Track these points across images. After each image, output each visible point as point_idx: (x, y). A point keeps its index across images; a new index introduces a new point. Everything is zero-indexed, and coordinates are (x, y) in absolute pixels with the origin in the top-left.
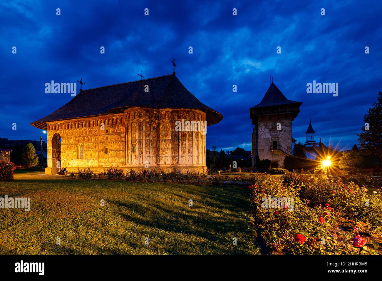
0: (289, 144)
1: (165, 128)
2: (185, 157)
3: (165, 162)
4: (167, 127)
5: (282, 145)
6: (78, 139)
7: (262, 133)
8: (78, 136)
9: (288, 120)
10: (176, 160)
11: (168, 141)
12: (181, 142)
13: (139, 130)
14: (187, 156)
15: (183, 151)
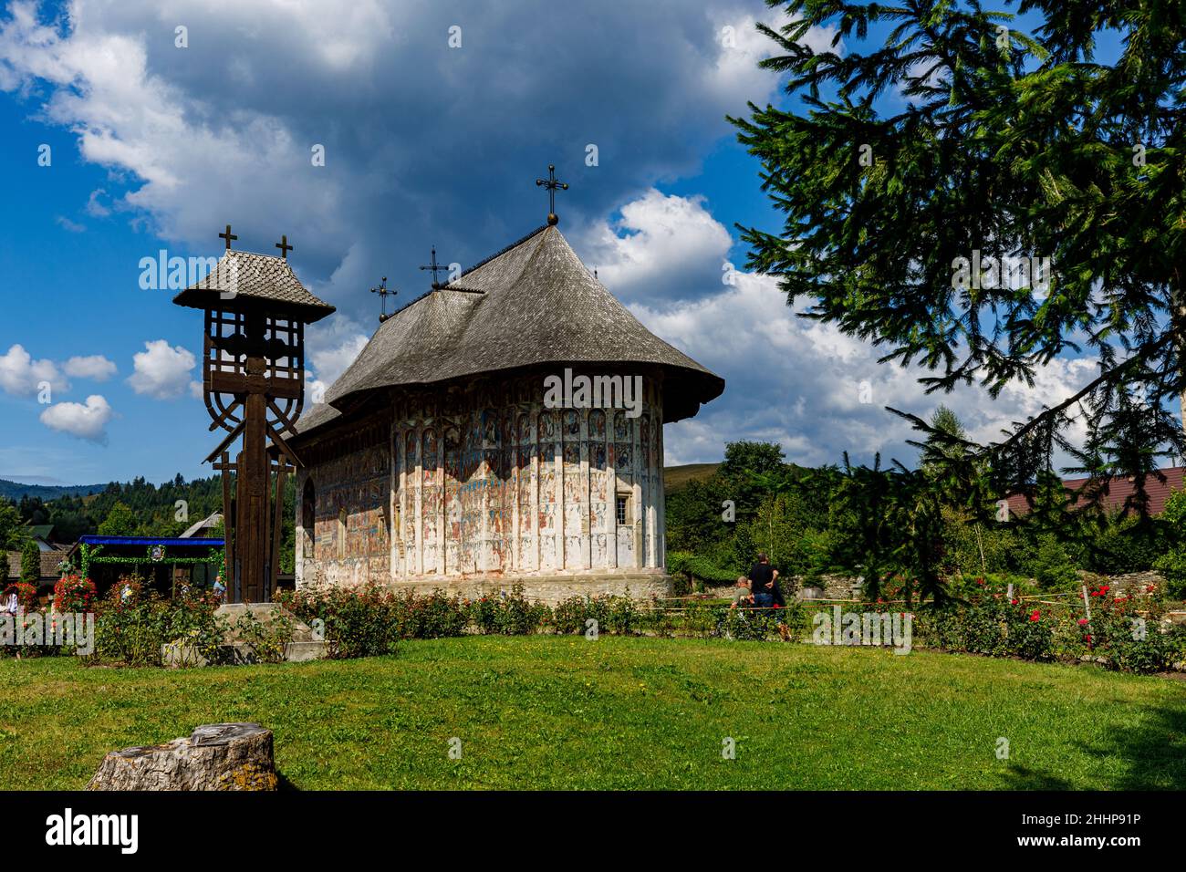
1: (473, 442)
2: (531, 542)
3: (475, 564)
11: (479, 487)
12: (519, 486)
13: (406, 458)
14: (535, 539)
15: (525, 519)
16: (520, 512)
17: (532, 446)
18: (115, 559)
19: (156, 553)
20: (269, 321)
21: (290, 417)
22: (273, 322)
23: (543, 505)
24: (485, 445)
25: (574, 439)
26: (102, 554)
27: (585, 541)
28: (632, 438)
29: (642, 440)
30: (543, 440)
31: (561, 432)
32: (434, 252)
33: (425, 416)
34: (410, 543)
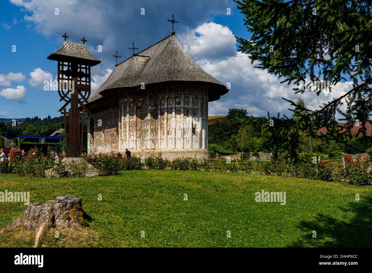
2: (164, 139)
3: (146, 147)
12: (161, 121)
13: (124, 112)
14: (166, 139)
15: (162, 132)
16: (161, 130)
17: (165, 108)
18: (29, 143)
19: (42, 141)
20: (79, 66)
21: (86, 97)
22: (80, 66)
23: (168, 128)
24: (150, 108)
25: (179, 106)
26: (24, 141)
27: (182, 140)
28: (198, 106)
29: (201, 107)
30: (169, 107)
31: (175, 104)
32: (133, 43)
33: (130, 98)
34: (125, 139)
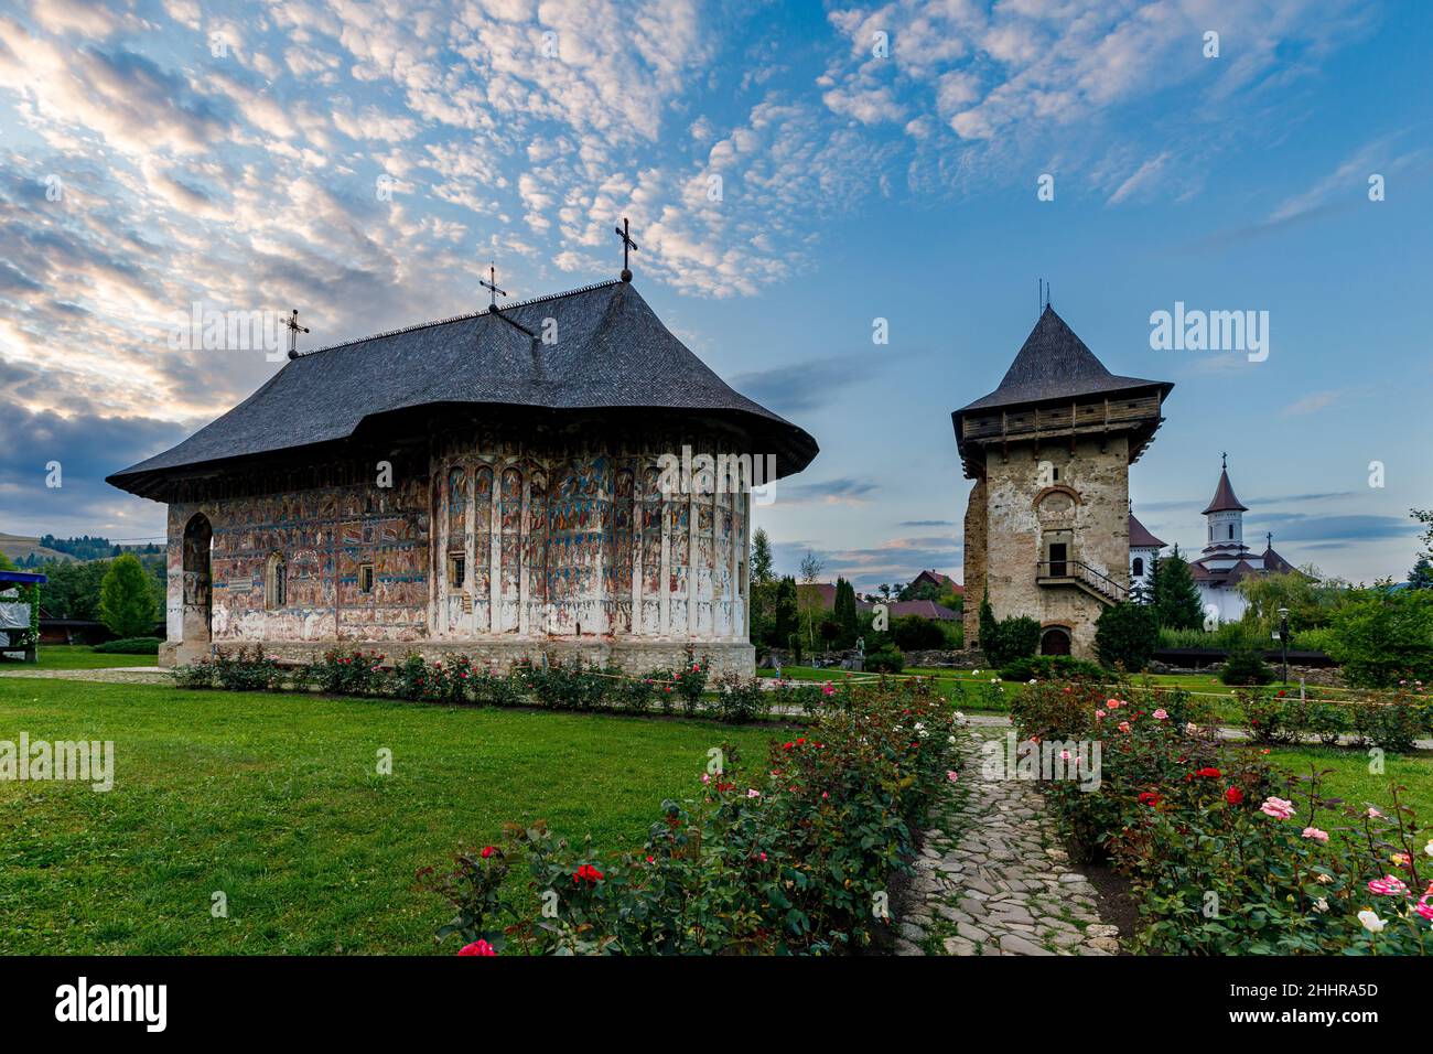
0: (1118, 558)
1: (577, 490)
2: (658, 605)
3: (578, 625)
4: (588, 487)
5: (1086, 559)
6: (271, 537)
7: (1004, 510)
8: (270, 523)
9: (1113, 459)
10: (624, 617)
11: (589, 541)
12: (645, 545)
13: (476, 500)
15: (650, 581)
16: (643, 574)
17: (664, 503)
23: (674, 567)
27: (717, 608)
30: (675, 499)
33: (507, 452)
34: (480, 597)
